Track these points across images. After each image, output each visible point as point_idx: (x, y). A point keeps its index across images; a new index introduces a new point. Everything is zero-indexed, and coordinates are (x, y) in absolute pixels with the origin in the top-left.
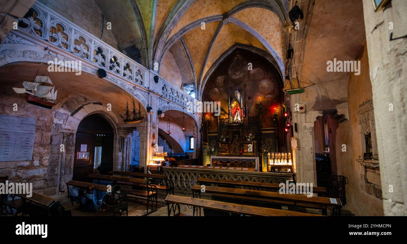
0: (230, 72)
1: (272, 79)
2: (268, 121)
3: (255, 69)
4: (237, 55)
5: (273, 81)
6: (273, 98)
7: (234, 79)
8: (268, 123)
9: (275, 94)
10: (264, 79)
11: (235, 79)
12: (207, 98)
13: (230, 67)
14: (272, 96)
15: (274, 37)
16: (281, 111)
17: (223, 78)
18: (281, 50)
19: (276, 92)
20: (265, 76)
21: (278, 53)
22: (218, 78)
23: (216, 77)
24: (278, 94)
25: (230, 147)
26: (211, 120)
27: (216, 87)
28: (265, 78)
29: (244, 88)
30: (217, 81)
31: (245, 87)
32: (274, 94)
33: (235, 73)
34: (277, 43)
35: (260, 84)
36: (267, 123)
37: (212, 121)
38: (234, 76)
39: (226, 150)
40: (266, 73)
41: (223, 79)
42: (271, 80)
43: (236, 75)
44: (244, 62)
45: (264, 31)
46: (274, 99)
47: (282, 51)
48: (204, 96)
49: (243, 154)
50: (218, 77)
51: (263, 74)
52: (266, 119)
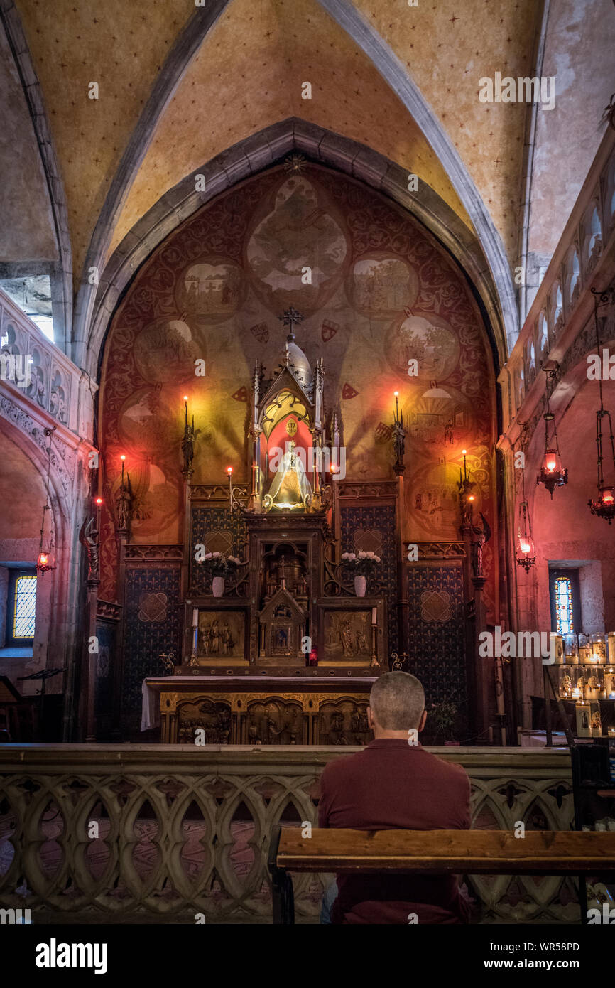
0: (255, 253)
1: (453, 320)
2: (431, 507)
3: (379, 260)
4: (293, 178)
5: (456, 330)
6: (453, 405)
7: (274, 289)
8: (430, 517)
9: (464, 389)
10: (415, 310)
11: (279, 291)
12: (127, 367)
13: (258, 231)
14: (448, 396)
15: (479, 118)
16: (488, 467)
17: (219, 277)
18: (498, 190)
19: (467, 377)
20: (422, 300)
21: (485, 201)
22: (193, 271)
23: (182, 265)
24: (475, 387)
25: (254, 627)
26: (146, 487)
27: (179, 315)
28: (419, 310)
29: (325, 340)
30: (188, 284)
31: (327, 335)
32: (459, 388)
33: (284, 264)
34: (487, 154)
35: (398, 334)
36: (427, 519)
37: (151, 489)
38: (274, 274)
39: (231, 644)
40: (425, 285)
41: (220, 282)
42: (449, 321)
43: (284, 271)
44: (326, 216)
45: (435, 75)
46: (458, 409)
47: (503, 194)
48: (112, 354)
49: (322, 664)
50: (190, 263)
51: (414, 290)
52: (425, 499)
